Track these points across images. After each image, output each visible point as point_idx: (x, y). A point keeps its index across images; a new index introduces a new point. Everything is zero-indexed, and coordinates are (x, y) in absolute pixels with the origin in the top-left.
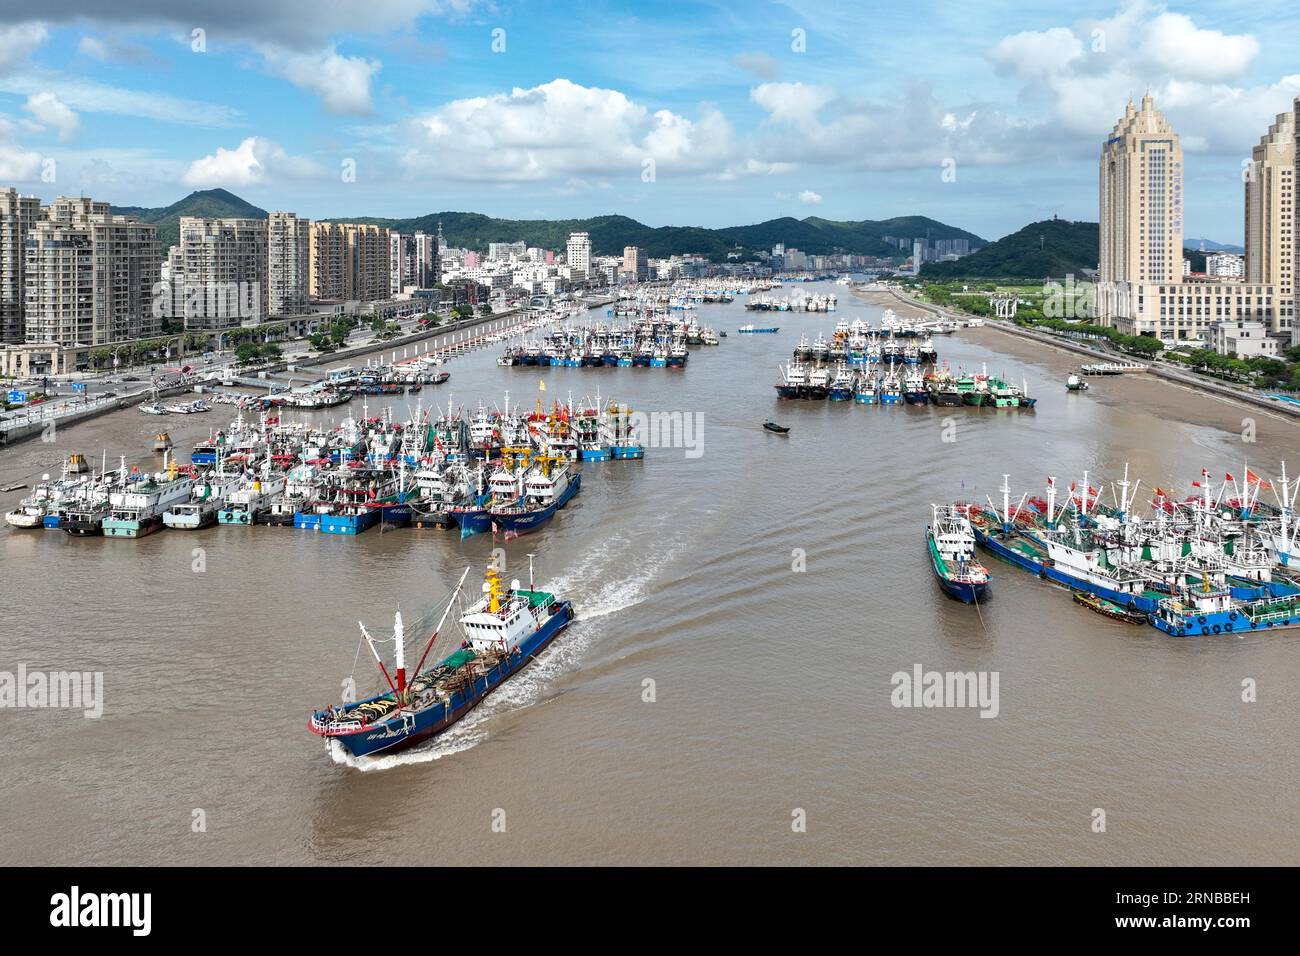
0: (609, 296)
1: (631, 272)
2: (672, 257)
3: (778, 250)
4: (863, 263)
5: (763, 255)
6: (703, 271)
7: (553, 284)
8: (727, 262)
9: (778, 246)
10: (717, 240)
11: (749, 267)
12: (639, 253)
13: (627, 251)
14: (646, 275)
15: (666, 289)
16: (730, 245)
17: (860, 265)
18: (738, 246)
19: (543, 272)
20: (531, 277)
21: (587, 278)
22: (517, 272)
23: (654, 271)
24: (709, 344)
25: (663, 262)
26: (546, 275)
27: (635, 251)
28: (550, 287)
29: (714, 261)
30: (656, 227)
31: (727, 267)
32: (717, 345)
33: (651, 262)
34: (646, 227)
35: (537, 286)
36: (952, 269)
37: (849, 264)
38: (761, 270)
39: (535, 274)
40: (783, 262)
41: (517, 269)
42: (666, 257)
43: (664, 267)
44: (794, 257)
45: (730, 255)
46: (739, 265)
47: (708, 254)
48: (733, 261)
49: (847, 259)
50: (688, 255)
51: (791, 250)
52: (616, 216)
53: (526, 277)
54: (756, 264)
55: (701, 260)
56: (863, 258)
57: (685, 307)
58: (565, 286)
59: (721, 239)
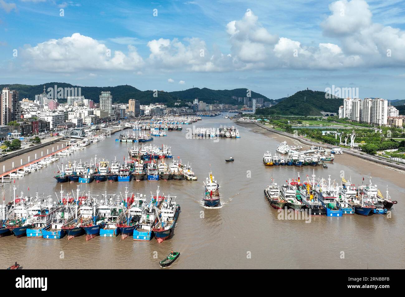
0: (119, 126)
1: (132, 112)
2: (151, 104)
3: (196, 102)
4: (227, 108)
5: (190, 104)
6: (165, 111)
7: (90, 119)
8: (174, 107)
9: (196, 100)
10: (170, 97)
11: (184, 109)
12: (136, 102)
13: (130, 101)
14: (139, 114)
15: (148, 121)
16: (175, 99)
17: (226, 108)
18: (179, 100)
19: (85, 112)
20: (78, 115)
21: (109, 116)
22: (70, 113)
23: (143, 111)
24: (191, 179)
25: (147, 106)
26: (86, 114)
27: (134, 101)
28: (88, 121)
29: (169, 106)
30: (143, 91)
31: (175, 109)
32: (196, 180)
33: (141, 107)
34: (140, 91)
35: (80, 121)
36: (270, 111)
37: (222, 108)
38: (189, 111)
39: (80, 114)
40: (197, 107)
41: (72, 111)
42: (148, 104)
43: (147, 109)
44: (202, 105)
45: (176, 104)
46: (180, 109)
47: (166, 103)
48: (177, 106)
49: (221, 106)
50: (158, 103)
51: (201, 102)
52: (127, 85)
53: (75, 115)
54: (187, 108)
55: (163, 106)
56: (227, 105)
57: (161, 135)
58: (97, 121)
59: (171, 96)
